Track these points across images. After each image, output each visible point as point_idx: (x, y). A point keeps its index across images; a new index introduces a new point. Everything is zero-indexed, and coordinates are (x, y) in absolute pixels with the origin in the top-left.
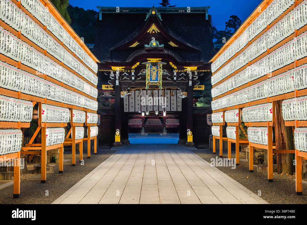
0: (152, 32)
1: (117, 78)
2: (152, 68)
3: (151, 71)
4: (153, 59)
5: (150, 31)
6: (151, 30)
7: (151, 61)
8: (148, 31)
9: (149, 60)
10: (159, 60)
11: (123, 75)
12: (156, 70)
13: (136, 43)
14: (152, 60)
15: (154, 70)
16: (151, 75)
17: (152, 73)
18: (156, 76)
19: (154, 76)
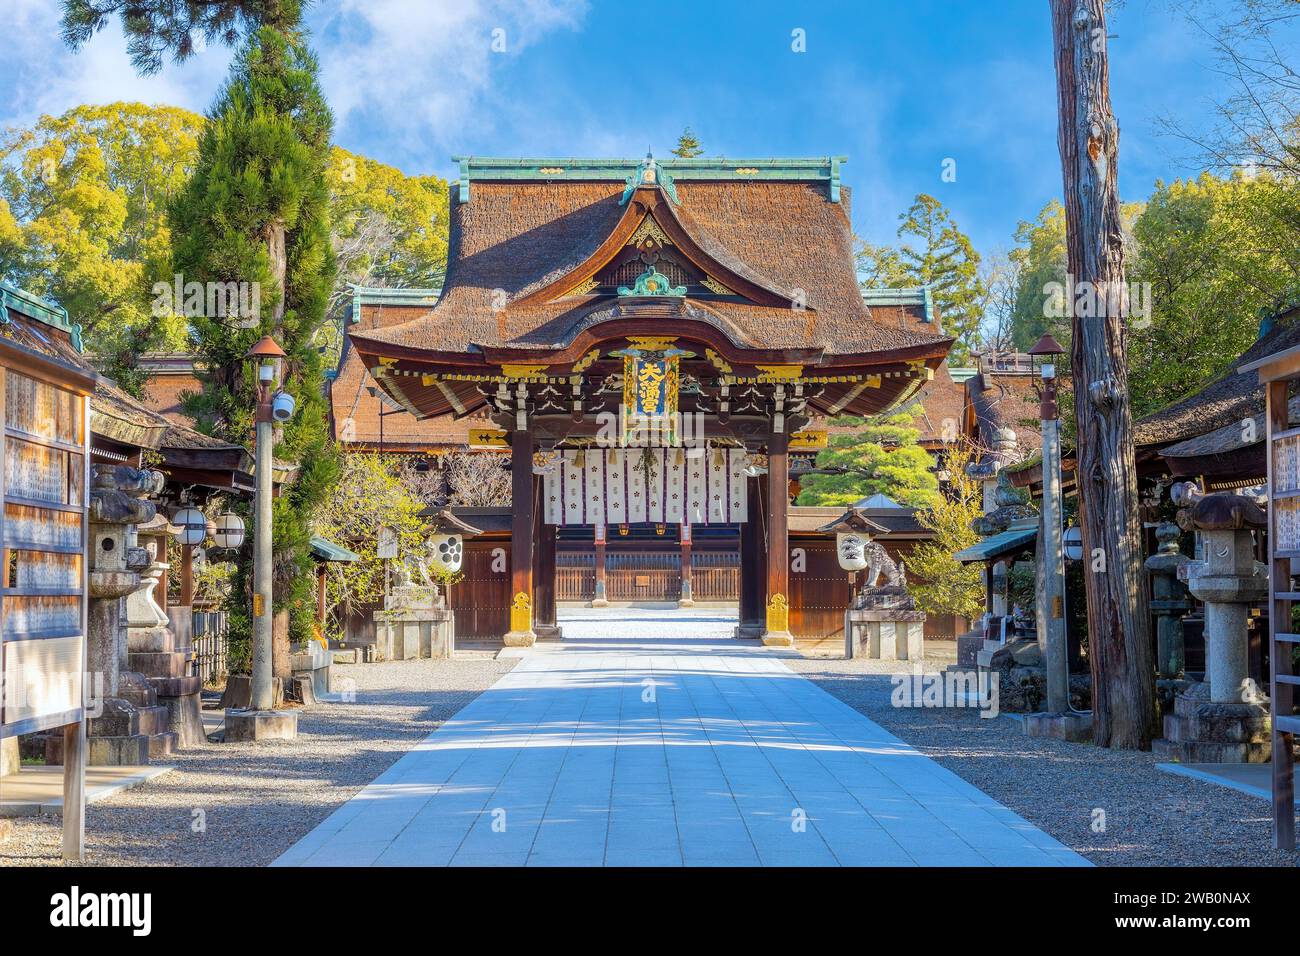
0: (645, 243)
1: (522, 403)
2: (642, 371)
3: (639, 382)
4: (646, 339)
5: (638, 240)
6: (642, 238)
7: (642, 347)
8: (632, 242)
9: (635, 343)
10: (670, 343)
11: (543, 393)
12: (659, 378)
13: (590, 284)
14: (645, 343)
15: (651, 379)
16: (639, 394)
17: (644, 388)
18: (657, 397)
19: (649, 399)
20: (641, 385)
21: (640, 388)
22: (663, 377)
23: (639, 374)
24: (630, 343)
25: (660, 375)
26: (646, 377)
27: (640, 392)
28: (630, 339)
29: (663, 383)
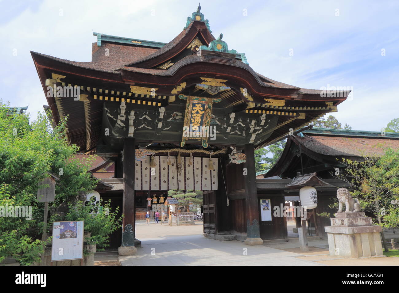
0: (195, 48)
1: (131, 122)
2: (194, 108)
3: (192, 114)
4: (210, 79)
5: (192, 47)
6: (194, 46)
7: (209, 83)
8: (189, 47)
9: (205, 81)
10: (223, 83)
11: (142, 118)
12: (202, 113)
13: (169, 64)
14: (210, 81)
15: (197, 113)
16: (191, 120)
17: (194, 117)
18: (199, 122)
19: (196, 123)
20: (193, 115)
21: (192, 117)
22: (203, 112)
23: (193, 110)
24: (202, 81)
25: (202, 111)
26: (195, 111)
27: (192, 119)
28: (202, 78)
29: (203, 115)
